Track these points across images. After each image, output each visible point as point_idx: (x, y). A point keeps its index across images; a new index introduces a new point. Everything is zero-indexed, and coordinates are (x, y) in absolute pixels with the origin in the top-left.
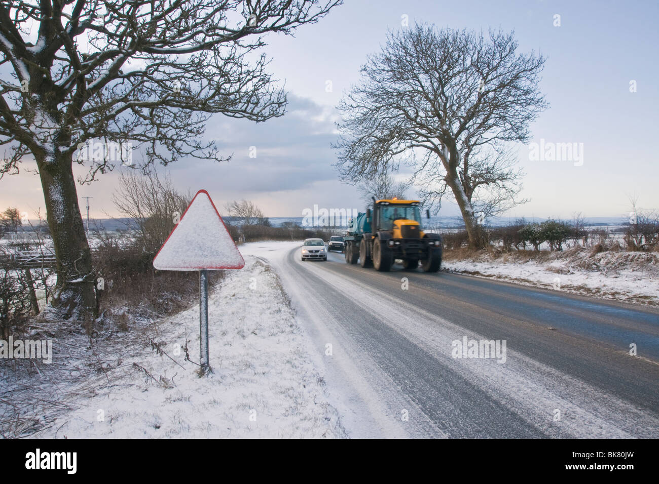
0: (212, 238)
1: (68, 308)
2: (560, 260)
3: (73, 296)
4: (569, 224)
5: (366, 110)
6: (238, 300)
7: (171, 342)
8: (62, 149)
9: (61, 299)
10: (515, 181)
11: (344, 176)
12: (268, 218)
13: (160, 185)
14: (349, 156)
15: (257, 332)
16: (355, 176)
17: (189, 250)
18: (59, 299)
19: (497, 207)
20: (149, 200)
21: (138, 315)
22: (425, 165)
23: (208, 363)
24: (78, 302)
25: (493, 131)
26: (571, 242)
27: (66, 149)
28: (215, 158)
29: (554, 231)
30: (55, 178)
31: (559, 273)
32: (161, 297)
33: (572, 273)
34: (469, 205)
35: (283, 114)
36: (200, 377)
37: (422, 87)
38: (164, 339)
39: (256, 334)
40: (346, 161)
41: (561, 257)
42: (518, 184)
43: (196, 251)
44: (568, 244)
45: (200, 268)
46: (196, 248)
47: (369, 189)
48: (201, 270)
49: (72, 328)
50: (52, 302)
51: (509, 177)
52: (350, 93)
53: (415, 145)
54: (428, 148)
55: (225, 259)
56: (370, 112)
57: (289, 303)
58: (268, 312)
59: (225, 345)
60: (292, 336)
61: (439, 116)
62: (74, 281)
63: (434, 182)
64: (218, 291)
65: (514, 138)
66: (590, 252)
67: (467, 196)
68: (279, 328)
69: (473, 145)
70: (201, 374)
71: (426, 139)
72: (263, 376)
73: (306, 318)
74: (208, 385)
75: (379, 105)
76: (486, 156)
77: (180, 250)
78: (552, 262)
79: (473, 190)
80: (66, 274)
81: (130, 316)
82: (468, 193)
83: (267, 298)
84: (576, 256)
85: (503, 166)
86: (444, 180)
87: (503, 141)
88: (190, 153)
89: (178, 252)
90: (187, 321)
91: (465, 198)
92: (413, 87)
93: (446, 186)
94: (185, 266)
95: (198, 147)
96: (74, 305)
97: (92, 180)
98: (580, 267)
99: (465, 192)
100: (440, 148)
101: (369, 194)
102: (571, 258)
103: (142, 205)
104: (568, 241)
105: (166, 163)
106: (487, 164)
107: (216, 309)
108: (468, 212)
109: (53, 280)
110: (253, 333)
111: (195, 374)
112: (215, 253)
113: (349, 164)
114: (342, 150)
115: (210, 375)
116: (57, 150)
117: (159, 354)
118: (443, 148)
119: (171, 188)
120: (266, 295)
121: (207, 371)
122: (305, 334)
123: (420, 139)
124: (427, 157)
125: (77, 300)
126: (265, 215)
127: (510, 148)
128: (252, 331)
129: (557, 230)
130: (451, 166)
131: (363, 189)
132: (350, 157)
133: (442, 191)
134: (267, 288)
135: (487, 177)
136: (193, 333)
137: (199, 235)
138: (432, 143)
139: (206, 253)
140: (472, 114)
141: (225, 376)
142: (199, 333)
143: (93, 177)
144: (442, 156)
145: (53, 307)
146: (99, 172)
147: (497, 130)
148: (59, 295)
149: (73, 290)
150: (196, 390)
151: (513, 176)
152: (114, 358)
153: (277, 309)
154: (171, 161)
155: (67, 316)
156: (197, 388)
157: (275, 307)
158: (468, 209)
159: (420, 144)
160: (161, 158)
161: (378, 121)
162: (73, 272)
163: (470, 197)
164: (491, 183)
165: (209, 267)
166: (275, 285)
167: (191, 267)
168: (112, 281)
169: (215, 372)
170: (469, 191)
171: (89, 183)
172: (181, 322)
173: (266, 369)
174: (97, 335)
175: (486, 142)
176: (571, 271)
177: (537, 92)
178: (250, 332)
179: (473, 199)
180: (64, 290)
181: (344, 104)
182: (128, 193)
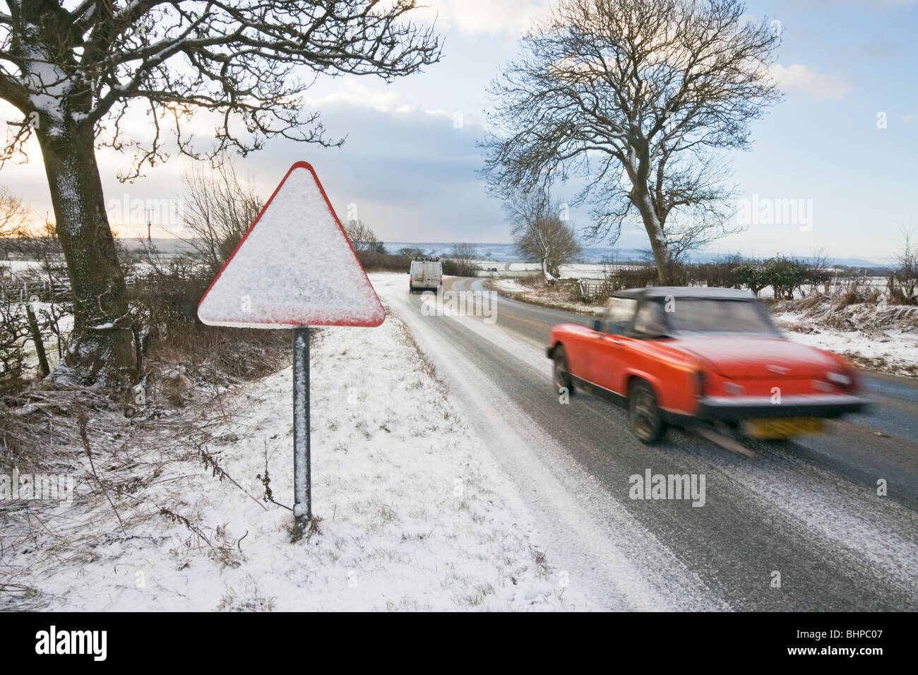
0: (322, 263)
1: (91, 368)
2: (792, 313)
3: (99, 350)
4: (806, 262)
5: (526, 96)
6: (352, 361)
7: (245, 435)
8: (77, 116)
9: (80, 355)
10: (728, 201)
11: (493, 186)
12: (382, 243)
13: (239, 189)
14: (500, 158)
15: (389, 426)
16: (507, 188)
17: (272, 285)
18: (77, 354)
19: (700, 237)
20: (223, 210)
21: (201, 378)
22: (602, 175)
23: (309, 513)
24: (106, 358)
25: (696, 132)
26: (806, 288)
27: (83, 116)
28: (320, 142)
29: (785, 272)
30: (66, 164)
31: (797, 331)
32: (237, 349)
33: (817, 333)
34: (661, 233)
35: (437, 60)
36: (293, 541)
37: (605, 66)
38: (234, 429)
39: (388, 431)
40: (495, 166)
41: (792, 309)
42: (732, 206)
43: (287, 288)
44: (802, 292)
45: (293, 323)
46: (288, 283)
47: (517, 208)
48: (296, 327)
49: (96, 400)
50: (66, 358)
51: (719, 195)
52: (504, 71)
53: (589, 148)
54: (609, 152)
55: (345, 306)
56: (532, 99)
57: (433, 370)
58: (402, 385)
59: (336, 449)
60: (452, 438)
61: (625, 109)
62: (100, 327)
63: (613, 200)
64: (319, 343)
65: (725, 144)
66: (836, 303)
67: (660, 220)
68: (427, 420)
69: (671, 150)
70: (296, 535)
71: (606, 140)
72: (418, 543)
73: (462, 397)
74: (309, 562)
75: (545, 89)
76: (689, 166)
77: (254, 285)
78: (780, 315)
79: (668, 211)
80: (86, 315)
81: (188, 382)
82: (661, 216)
83: (395, 361)
84: (815, 309)
85: (711, 181)
86: (629, 197)
87: (709, 147)
88: (282, 132)
89: (249, 289)
90: (272, 395)
91: (657, 222)
92: (590, 66)
93: (629, 206)
94: (265, 318)
95: (293, 122)
96: (100, 364)
97: (136, 176)
98: (828, 324)
99: (657, 215)
100: (625, 152)
101: (517, 215)
102: (809, 310)
103: (214, 218)
104: (802, 287)
105: (245, 152)
106: (688, 178)
107: (319, 376)
108: (660, 242)
109: (67, 323)
110: (383, 427)
111: (284, 533)
112: (325, 293)
113: (501, 168)
114: (491, 150)
115: (315, 538)
116: (68, 118)
117: (217, 476)
118: (630, 152)
119: (255, 194)
120: (394, 354)
121: (307, 529)
122: (470, 432)
123: (599, 138)
124: (605, 166)
125: (105, 357)
126: (379, 239)
127: (721, 156)
128: (380, 424)
129: (789, 271)
130: (639, 178)
131: (510, 208)
132: (502, 160)
133: (624, 212)
134: (391, 341)
135: (689, 196)
136: (281, 421)
137: (294, 255)
138: (616, 146)
139: (306, 293)
140: (674, 105)
141: (343, 541)
142: (292, 422)
143: (138, 171)
144: (627, 164)
145: (68, 365)
146: (147, 163)
147: (702, 132)
148: (77, 348)
149: (97, 340)
150: (286, 574)
151: (725, 194)
152: (152, 457)
153: (416, 381)
154: (252, 150)
155: (89, 381)
156: (288, 568)
157: (412, 378)
158: (659, 238)
159: (598, 145)
160: (238, 144)
161: (542, 111)
162: (97, 313)
163: (662, 222)
164: (692, 204)
165: (313, 323)
166: (404, 338)
167: (277, 322)
168: (165, 325)
169: (324, 530)
170: (662, 213)
171: (132, 180)
172: (264, 397)
173: (424, 528)
174: (134, 413)
175: (687, 147)
176: (816, 328)
177: (767, 77)
178: (377, 426)
179: (666, 225)
180: (85, 340)
181: (496, 86)
182: (193, 199)
